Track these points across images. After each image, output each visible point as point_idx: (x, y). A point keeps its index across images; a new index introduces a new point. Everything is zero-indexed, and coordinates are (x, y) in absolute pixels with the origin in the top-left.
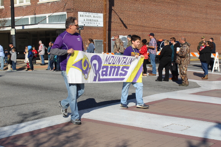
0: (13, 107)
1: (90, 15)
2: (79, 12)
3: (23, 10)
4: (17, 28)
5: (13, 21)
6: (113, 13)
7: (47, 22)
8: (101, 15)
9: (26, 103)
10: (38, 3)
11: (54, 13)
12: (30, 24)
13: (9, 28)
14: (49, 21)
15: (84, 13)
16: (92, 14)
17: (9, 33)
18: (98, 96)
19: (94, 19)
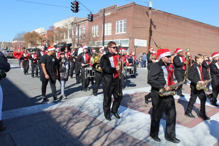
1: (140, 41)
2: (135, 39)
3: (108, 37)
4: (105, 46)
5: (104, 42)
6: (151, 39)
8: (146, 41)
10: (115, 34)
11: (123, 39)
15: (138, 39)
16: (142, 40)
19: (142, 43)
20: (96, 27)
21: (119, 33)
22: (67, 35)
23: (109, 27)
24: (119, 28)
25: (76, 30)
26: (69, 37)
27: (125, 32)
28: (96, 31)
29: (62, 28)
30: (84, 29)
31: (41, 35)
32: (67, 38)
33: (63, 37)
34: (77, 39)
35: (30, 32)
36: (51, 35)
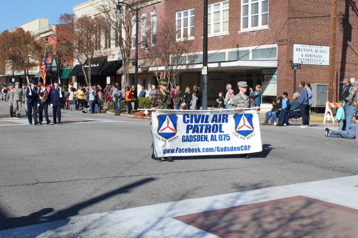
0: (204, 172)
1: (310, 48)
2: (295, 45)
3: (219, 41)
4: (210, 65)
5: (205, 56)
7: (251, 58)
8: (327, 49)
9: (221, 168)
10: (239, 32)
11: (260, 45)
12: (226, 60)
13: (200, 66)
14: (253, 56)
15: (303, 45)
16: (314, 48)
17: (199, 72)
18: (320, 165)
19: (316, 54)
20: (186, 14)
21: (250, 28)
22: (108, 37)
23: (221, 12)
24: (250, 15)
25: (132, 23)
26: (113, 42)
27: (266, 27)
28: (186, 25)
29: (93, 17)
30: (155, 19)
31: (38, 38)
32: (108, 45)
33: (100, 44)
34: (133, 48)
35: (11, 31)
36: (64, 39)
